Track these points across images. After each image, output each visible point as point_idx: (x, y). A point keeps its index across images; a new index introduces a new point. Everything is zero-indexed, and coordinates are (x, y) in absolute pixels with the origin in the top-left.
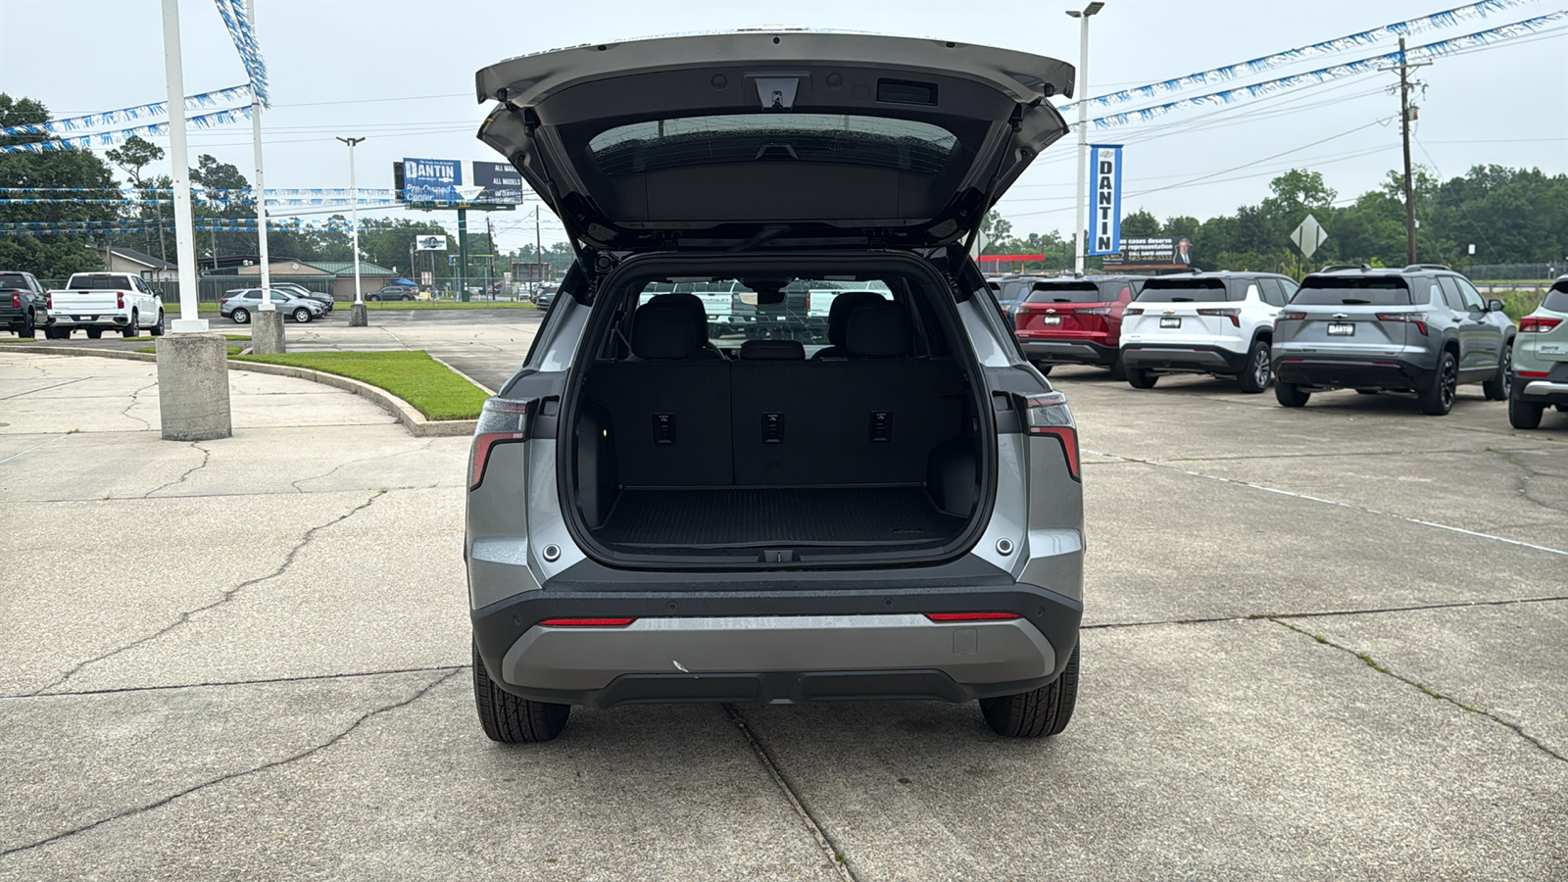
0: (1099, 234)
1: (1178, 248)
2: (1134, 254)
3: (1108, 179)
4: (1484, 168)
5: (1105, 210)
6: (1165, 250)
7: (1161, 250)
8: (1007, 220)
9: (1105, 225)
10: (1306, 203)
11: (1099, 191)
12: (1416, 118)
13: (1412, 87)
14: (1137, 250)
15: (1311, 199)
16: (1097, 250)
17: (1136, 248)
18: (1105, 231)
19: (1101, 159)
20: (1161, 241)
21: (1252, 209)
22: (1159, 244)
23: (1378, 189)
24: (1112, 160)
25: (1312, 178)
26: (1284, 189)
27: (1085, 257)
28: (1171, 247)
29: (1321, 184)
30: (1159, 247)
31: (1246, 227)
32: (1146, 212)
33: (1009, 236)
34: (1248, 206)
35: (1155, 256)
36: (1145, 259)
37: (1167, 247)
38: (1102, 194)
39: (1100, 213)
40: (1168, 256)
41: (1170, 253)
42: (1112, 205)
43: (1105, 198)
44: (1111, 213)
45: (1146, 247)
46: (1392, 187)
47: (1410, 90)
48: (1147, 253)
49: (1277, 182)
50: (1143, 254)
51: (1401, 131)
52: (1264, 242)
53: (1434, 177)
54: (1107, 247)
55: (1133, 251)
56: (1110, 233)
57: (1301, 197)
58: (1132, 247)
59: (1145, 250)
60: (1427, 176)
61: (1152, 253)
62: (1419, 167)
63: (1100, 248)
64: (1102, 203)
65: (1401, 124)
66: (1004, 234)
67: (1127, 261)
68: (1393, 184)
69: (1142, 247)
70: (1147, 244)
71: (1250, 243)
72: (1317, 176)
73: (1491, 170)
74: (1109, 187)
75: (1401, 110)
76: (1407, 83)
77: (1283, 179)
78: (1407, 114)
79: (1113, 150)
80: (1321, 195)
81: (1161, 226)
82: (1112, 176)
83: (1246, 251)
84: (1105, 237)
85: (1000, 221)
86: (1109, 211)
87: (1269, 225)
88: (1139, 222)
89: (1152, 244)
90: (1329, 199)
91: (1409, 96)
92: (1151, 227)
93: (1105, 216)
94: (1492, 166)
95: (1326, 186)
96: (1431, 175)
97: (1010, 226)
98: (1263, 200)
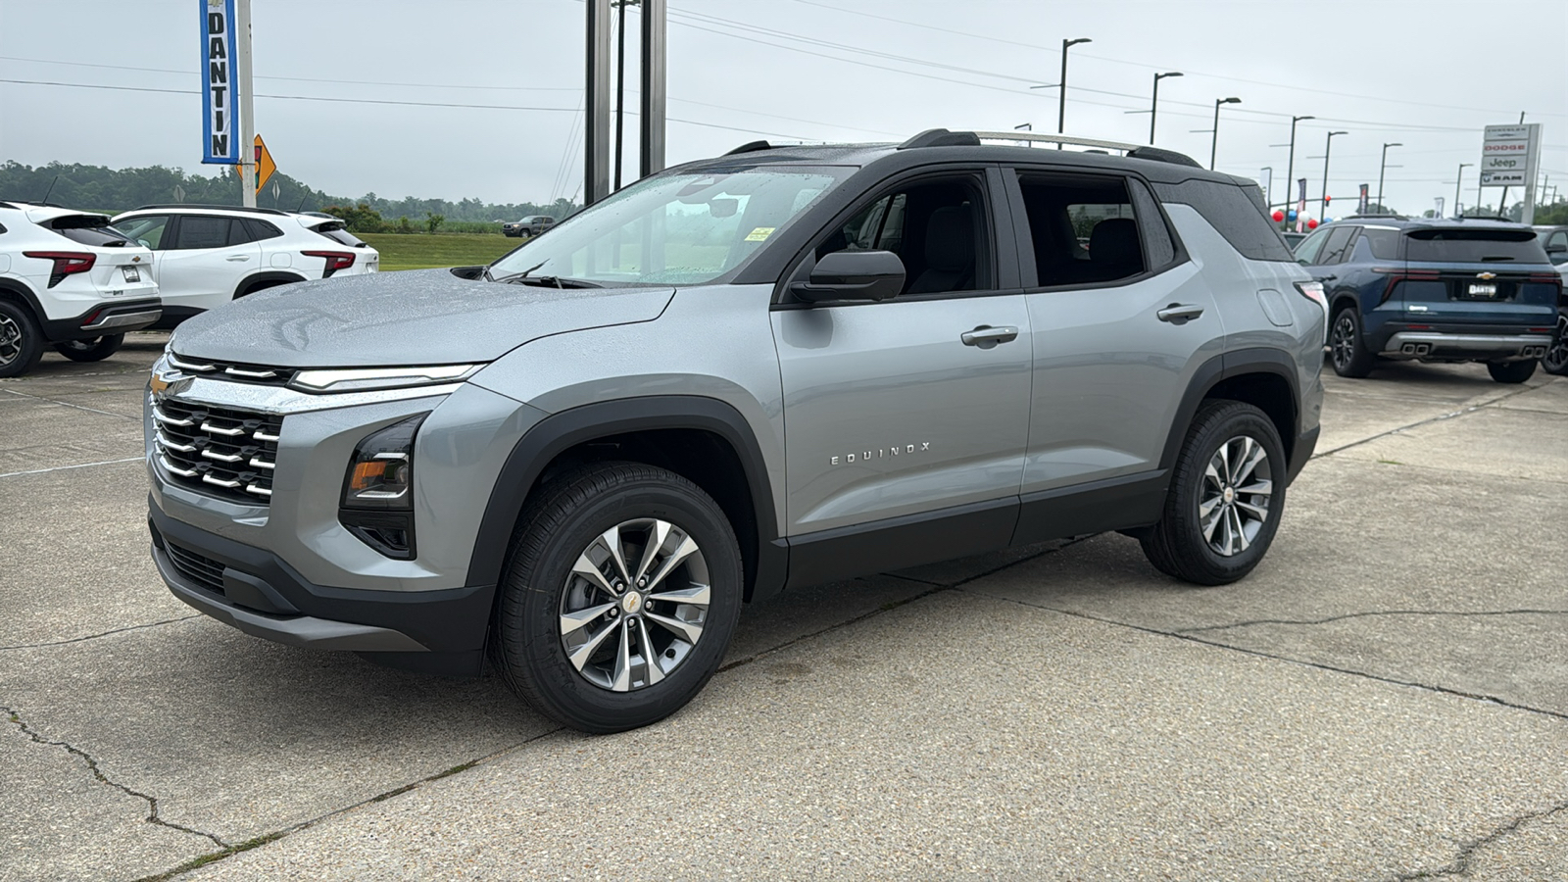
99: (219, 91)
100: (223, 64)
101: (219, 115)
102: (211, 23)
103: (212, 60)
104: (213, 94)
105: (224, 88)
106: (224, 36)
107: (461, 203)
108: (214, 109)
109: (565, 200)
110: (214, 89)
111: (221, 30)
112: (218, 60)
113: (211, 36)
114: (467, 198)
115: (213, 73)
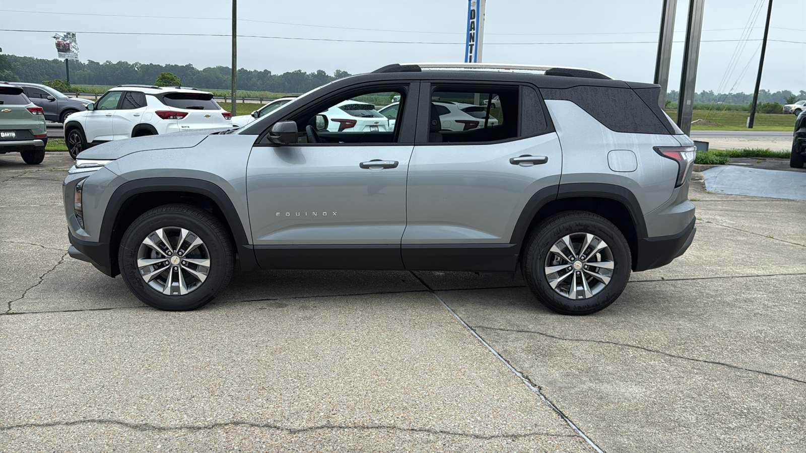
99: (472, 46)
100: (474, 33)
101: (471, 56)
102: (472, 14)
103: (470, 32)
104: (470, 47)
105: (473, 45)
106: (475, 20)
107: (702, 93)
108: (469, 54)
109: (764, 90)
110: (470, 45)
111: (474, 18)
112: (472, 32)
113: (471, 21)
114: (705, 91)
115: (471, 37)
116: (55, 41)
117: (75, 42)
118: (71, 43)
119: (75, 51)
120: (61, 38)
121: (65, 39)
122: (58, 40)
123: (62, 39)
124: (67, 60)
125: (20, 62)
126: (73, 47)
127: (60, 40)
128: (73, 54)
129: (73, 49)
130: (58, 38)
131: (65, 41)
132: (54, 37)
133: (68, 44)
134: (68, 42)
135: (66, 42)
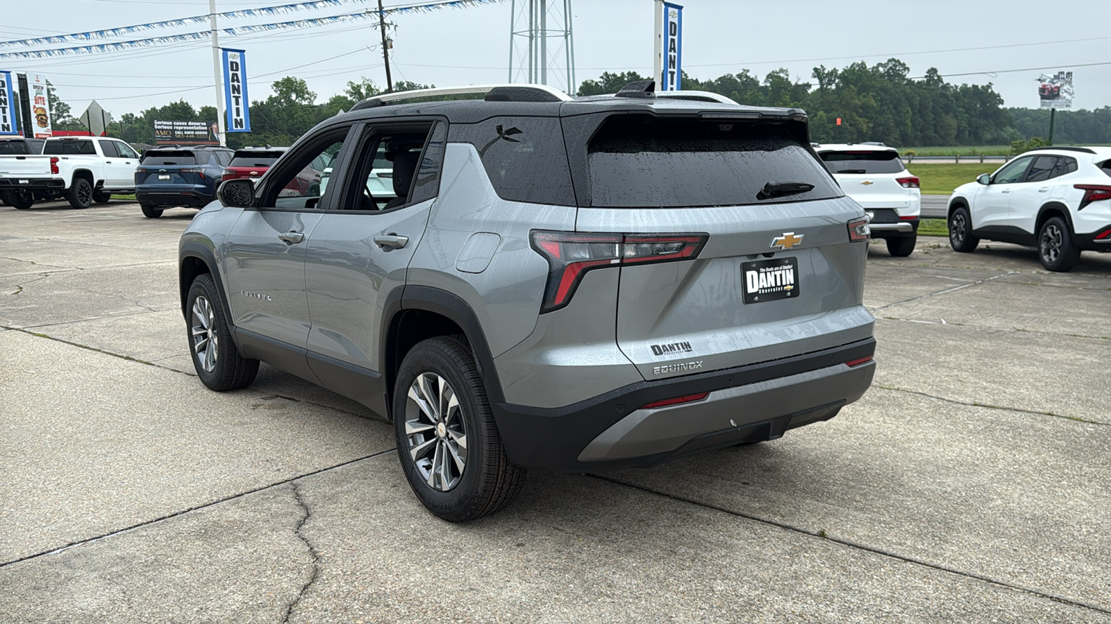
0: (234, 116)
1: (212, 129)
2: (179, 133)
3: (237, 75)
4: (404, 83)
5: (237, 98)
6: (202, 131)
7: (199, 130)
8: (66, 103)
9: (238, 110)
10: (297, 101)
11: (231, 83)
12: (392, 47)
13: (388, 26)
14: (181, 130)
15: (300, 98)
16: (234, 128)
17: (180, 128)
18: (238, 115)
19: (230, 60)
20: (198, 124)
21: (262, 103)
22: (196, 126)
23: (343, 94)
24: (238, 61)
25: (300, 83)
26: (282, 90)
27: (226, 134)
28: (206, 128)
29: (306, 88)
30: (197, 128)
31: (259, 116)
32: (185, 102)
33: (69, 116)
34: (259, 101)
35: (195, 135)
36: (187, 136)
37: (203, 128)
38: (233, 86)
39: (233, 100)
40: (205, 135)
41: (206, 133)
42: (241, 95)
43: (236, 89)
44: (241, 101)
45: (187, 128)
46: (352, 93)
47: (387, 28)
48: (189, 133)
49: (277, 84)
50: (185, 133)
51: (383, 55)
52: (272, 127)
53: (377, 88)
54: (242, 127)
55: (178, 130)
56: (242, 116)
57: (294, 96)
58: (177, 128)
59: (187, 130)
60: (373, 87)
61: (193, 133)
62: (368, 80)
63: (236, 127)
64: (234, 93)
65: (383, 51)
66: (65, 114)
67: (174, 138)
68: (352, 91)
69: (185, 128)
70: (188, 125)
71: (263, 128)
72: (302, 83)
73: (407, 85)
74: (238, 82)
75: (382, 41)
76: (384, 23)
77: (281, 83)
78: (386, 44)
79: (238, 54)
80: (306, 96)
81: (197, 113)
82: (239, 73)
83: (260, 134)
84: (238, 118)
85: (59, 104)
86: (239, 99)
87: (274, 115)
88: (179, 109)
89: (191, 126)
90: (312, 99)
91: (387, 32)
92: (190, 113)
93: (237, 103)
94: (408, 83)
95: (310, 90)
96: (375, 86)
97: (70, 108)
98: (268, 97)
116: (1040, 85)
117: (1070, 83)
118: (1062, 85)
119: (1068, 97)
120: (1048, 80)
121: (1055, 81)
122: (1044, 83)
123: (1049, 82)
124: (1053, 110)
125: (1030, 117)
126: (1066, 91)
127: (1046, 83)
128: (1064, 100)
129: (1065, 94)
130: (1044, 80)
131: (1054, 83)
132: (1039, 80)
133: (1058, 88)
134: (1058, 85)
135: (1055, 85)
